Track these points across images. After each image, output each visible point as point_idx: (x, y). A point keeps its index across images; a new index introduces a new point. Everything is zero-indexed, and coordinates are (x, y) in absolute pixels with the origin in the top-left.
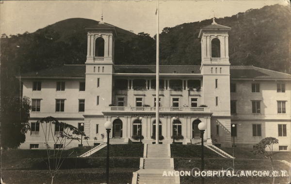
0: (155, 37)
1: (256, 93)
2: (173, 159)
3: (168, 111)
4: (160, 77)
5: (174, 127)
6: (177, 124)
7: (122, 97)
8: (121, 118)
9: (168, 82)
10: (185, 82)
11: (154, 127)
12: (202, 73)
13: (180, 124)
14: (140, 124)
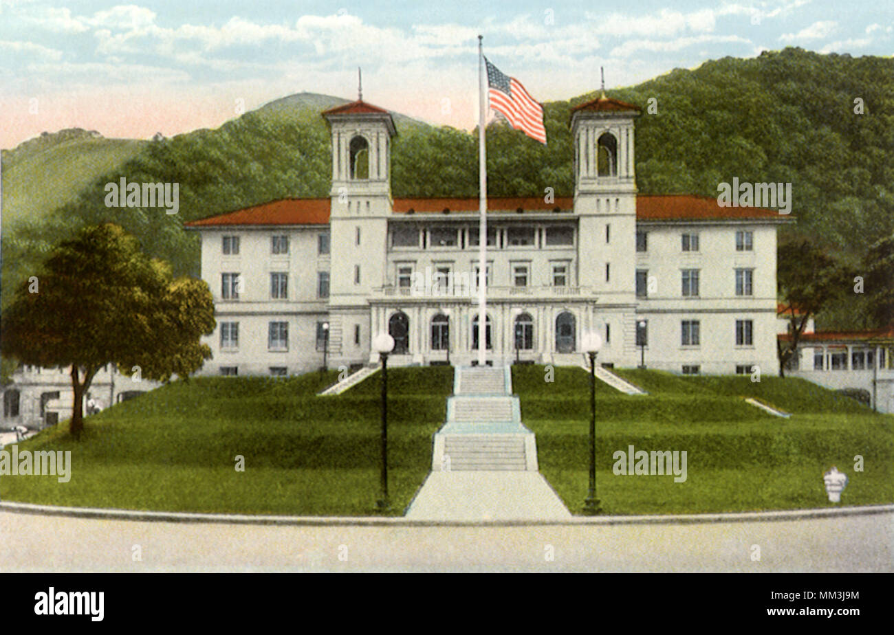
0: (477, 131)
1: (691, 252)
2: (517, 400)
3: (506, 295)
4: (488, 221)
5: (518, 328)
6: (523, 323)
7: (409, 265)
8: (407, 311)
9: (505, 233)
10: (540, 231)
11: (476, 330)
12: (577, 212)
13: (528, 323)
14: (445, 324)
